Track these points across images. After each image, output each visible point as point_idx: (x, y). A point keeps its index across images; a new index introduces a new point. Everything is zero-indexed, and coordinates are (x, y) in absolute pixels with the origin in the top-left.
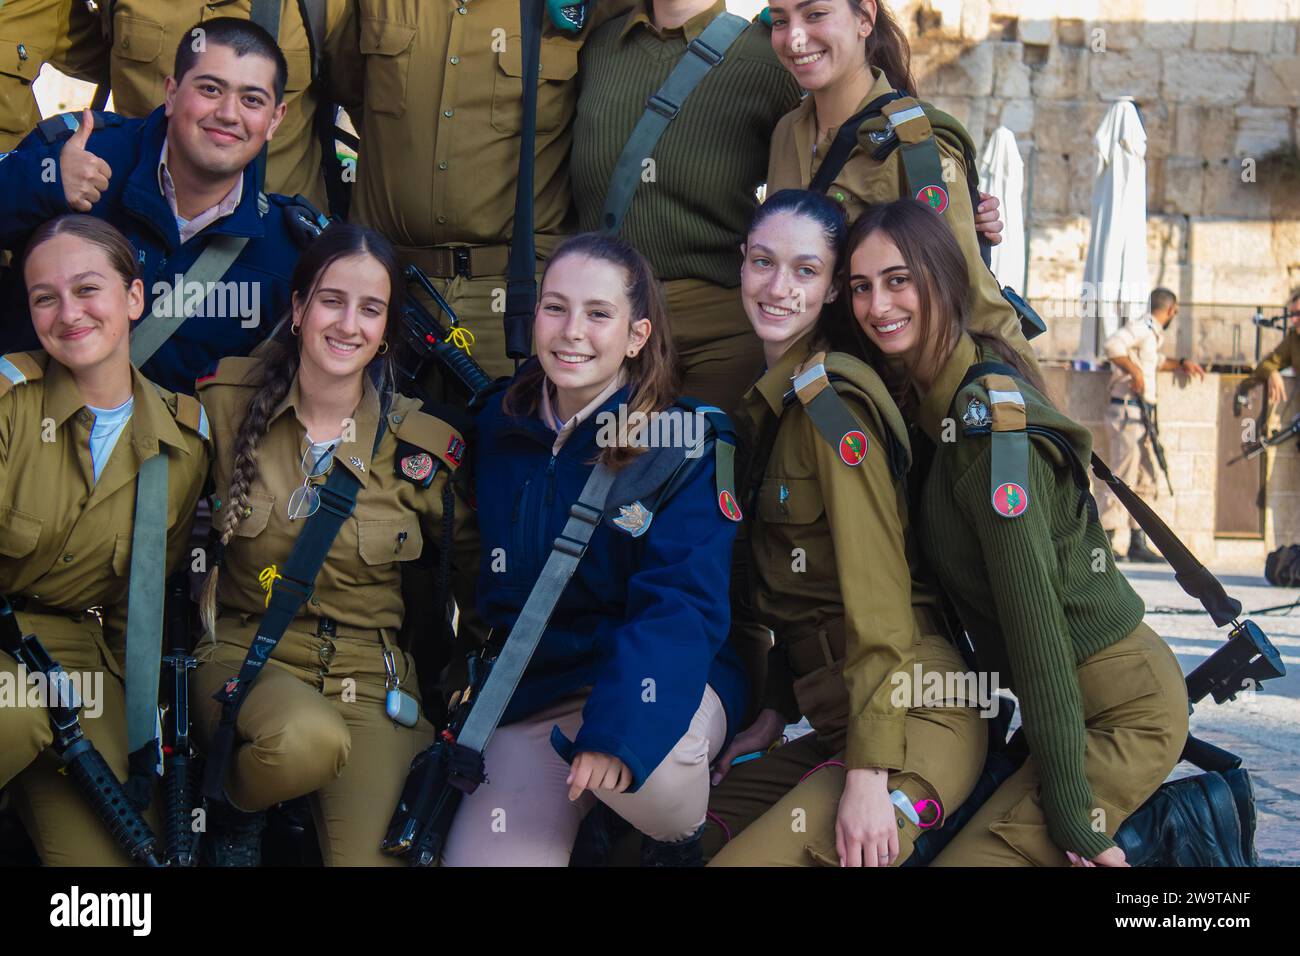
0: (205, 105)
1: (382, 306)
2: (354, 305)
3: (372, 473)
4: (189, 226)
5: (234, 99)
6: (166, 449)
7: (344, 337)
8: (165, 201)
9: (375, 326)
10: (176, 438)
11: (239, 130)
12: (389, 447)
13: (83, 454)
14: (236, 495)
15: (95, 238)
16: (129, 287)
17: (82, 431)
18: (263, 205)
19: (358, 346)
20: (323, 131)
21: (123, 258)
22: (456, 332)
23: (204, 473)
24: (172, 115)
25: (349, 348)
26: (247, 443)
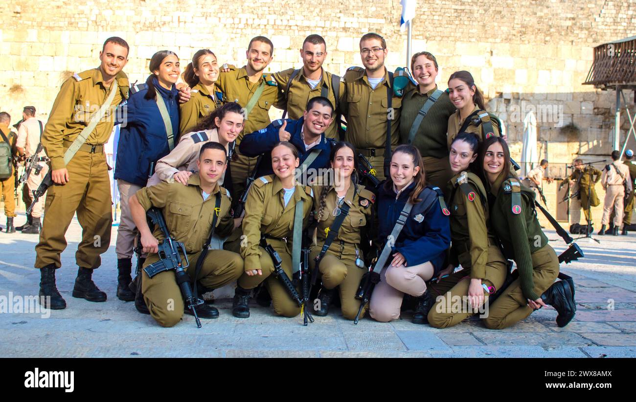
0: (314, 118)
1: (352, 158)
2: (345, 159)
4: (308, 147)
5: (322, 117)
6: (303, 199)
8: (302, 140)
9: (351, 164)
10: (305, 197)
11: (322, 124)
12: (357, 198)
13: (282, 200)
14: (321, 210)
15: (289, 147)
16: (296, 160)
17: (282, 194)
18: (326, 141)
19: (348, 169)
20: (338, 121)
21: (295, 152)
22: (372, 170)
23: (312, 205)
24: (306, 120)
25: (346, 170)
26: (323, 197)
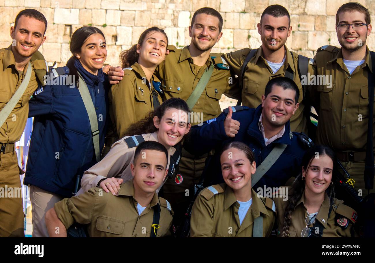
0: (274, 105)
1: (331, 171)
2: (322, 171)
3: (328, 224)
4: (268, 141)
5: (282, 103)
6: (262, 215)
7: (319, 180)
8: (261, 133)
9: (328, 177)
10: (265, 211)
11: (284, 112)
12: (333, 216)
13: (236, 216)
14: (285, 230)
15: (242, 149)
16: (251, 164)
17: (236, 209)
18: (291, 135)
19: (324, 184)
21: (250, 155)
22: (349, 180)
23: (274, 222)
24: (264, 107)
25: (321, 184)
26: (288, 214)
